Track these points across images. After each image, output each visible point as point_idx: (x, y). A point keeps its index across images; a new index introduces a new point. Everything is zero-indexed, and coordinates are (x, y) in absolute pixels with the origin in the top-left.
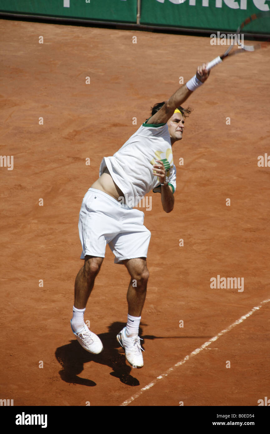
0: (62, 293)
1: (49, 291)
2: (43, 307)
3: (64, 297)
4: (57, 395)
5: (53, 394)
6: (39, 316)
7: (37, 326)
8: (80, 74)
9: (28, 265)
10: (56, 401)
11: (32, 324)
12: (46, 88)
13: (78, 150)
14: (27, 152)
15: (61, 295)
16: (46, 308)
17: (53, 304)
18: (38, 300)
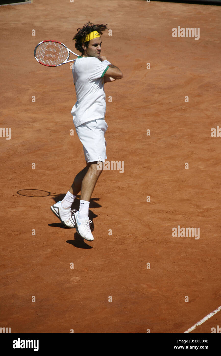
0: (183, 214)
1: (172, 212)
2: (167, 225)
3: (184, 216)
4: (177, 293)
5: (174, 293)
6: (164, 232)
7: (162, 240)
8: (200, 42)
9: (156, 192)
10: (176, 298)
11: (158, 238)
12: (173, 53)
13: (197, 102)
14: (158, 103)
15: (181, 215)
16: (169, 226)
17: (175, 222)
18: (163, 219)
